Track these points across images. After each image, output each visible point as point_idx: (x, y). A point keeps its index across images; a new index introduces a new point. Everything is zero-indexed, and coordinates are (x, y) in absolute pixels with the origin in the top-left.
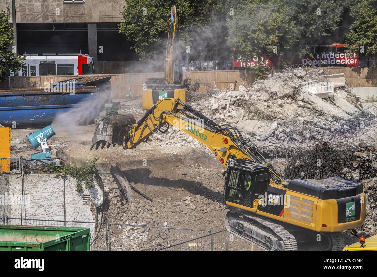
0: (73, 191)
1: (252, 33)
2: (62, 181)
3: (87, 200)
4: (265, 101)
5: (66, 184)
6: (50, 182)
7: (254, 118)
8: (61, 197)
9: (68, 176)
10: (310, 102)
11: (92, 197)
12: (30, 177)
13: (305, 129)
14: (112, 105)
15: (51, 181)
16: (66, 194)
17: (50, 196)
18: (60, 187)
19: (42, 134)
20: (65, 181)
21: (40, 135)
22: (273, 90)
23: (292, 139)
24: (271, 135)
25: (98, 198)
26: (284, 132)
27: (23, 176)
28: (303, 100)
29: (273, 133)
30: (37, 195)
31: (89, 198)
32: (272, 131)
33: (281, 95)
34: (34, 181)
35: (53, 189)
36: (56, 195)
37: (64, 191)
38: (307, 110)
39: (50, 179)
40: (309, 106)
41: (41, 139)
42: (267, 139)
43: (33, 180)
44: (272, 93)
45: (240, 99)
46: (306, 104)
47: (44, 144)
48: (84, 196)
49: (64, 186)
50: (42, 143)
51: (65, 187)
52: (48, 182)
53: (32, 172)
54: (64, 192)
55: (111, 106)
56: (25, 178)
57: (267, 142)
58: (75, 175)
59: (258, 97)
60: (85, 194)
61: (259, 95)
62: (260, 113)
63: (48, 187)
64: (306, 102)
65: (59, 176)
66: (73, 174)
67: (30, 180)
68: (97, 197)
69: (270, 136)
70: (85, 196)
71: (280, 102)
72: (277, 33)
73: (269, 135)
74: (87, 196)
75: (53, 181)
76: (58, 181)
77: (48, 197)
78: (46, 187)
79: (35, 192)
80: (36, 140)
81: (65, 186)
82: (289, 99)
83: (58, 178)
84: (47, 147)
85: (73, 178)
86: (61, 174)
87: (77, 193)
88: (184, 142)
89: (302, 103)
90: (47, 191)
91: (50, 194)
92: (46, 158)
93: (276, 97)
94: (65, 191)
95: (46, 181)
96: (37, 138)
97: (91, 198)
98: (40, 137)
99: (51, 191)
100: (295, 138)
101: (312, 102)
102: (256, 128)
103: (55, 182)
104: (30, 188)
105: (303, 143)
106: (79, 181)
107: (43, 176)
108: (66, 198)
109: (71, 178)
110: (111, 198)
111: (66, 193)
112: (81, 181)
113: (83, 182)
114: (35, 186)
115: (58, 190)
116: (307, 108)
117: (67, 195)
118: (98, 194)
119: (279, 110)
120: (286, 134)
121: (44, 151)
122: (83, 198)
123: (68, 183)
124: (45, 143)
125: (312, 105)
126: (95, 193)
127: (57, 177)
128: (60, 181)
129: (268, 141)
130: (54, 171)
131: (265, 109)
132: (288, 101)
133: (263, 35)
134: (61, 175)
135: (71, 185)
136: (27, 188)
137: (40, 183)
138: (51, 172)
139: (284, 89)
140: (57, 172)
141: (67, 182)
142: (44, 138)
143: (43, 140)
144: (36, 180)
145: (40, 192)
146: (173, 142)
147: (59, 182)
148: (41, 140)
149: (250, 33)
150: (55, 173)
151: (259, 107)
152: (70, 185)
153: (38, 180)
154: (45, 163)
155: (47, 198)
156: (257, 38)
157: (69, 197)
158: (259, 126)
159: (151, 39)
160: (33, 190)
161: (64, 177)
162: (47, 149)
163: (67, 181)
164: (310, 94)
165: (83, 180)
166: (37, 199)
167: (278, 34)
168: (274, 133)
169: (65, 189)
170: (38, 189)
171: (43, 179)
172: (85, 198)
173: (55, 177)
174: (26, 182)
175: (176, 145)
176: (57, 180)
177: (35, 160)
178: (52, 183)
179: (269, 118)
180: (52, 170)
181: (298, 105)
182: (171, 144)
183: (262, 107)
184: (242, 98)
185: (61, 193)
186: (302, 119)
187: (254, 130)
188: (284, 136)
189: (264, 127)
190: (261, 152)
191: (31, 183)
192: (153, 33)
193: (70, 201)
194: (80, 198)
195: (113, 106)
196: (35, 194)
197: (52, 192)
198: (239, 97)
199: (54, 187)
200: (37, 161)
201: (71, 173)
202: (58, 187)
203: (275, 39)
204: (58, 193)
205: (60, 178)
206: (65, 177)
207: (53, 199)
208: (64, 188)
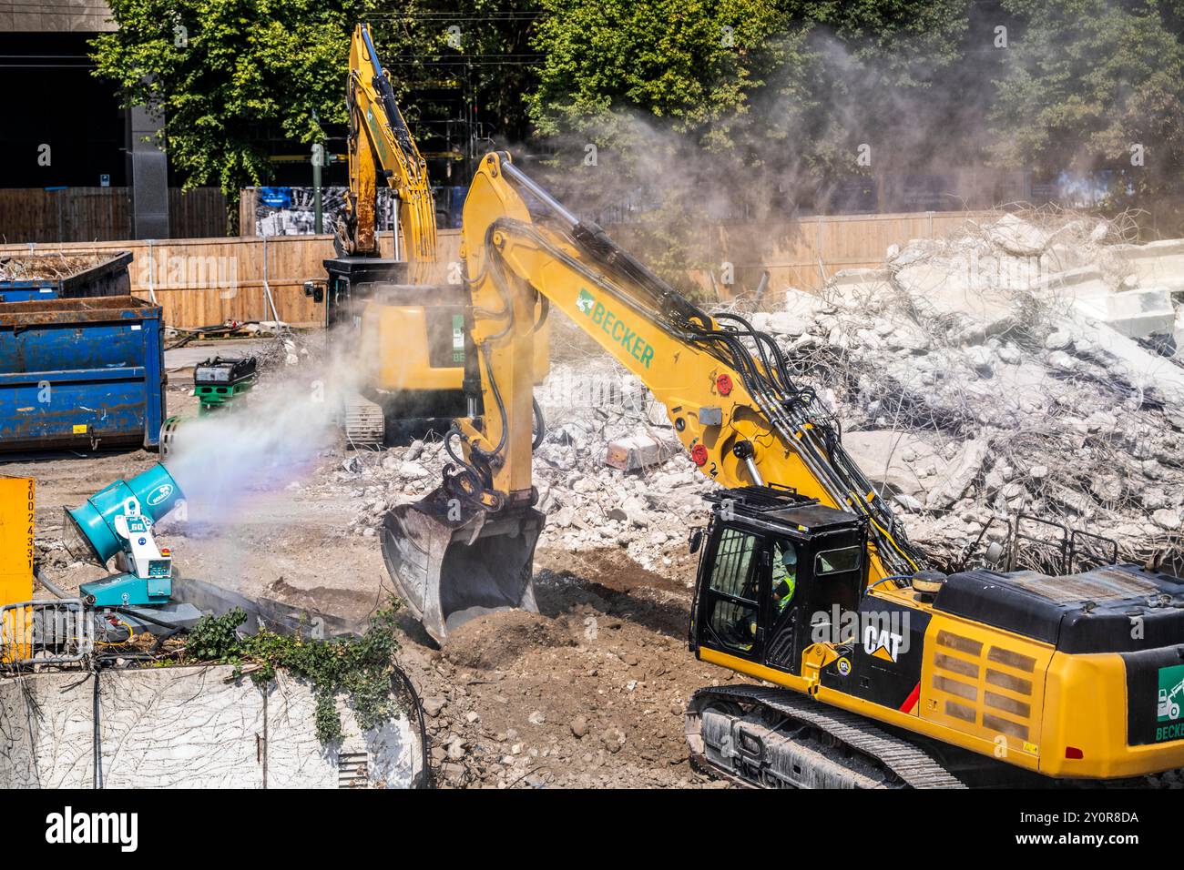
0: (298, 738)
1: (642, 77)
2: (255, 696)
3: (355, 775)
4: (917, 353)
5: (272, 710)
6: (205, 700)
7: (881, 421)
8: (249, 764)
9: (280, 674)
10: (1100, 356)
11: (375, 759)
12: (126, 683)
13: (1101, 466)
14: (227, 371)
15: (211, 698)
16: (269, 751)
17: (205, 761)
18: (248, 723)
19: (133, 499)
20: (265, 697)
21: (126, 503)
22: (942, 307)
23: (1054, 506)
24: (966, 489)
25: (399, 766)
26: (1018, 477)
27: (97, 677)
28: (1070, 349)
29: (974, 482)
30: (151, 755)
31: (365, 763)
32: (973, 475)
33: (979, 329)
34: (141, 700)
35: (218, 730)
36: (231, 755)
37: (262, 736)
38: (1091, 388)
39: (205, 688)
40: (1094, 370)
41: (129, 522)
42: (949, 507)
43: (135, 693)
44: (937, 319)
45: (812, 346)
46: (1083, 363)
47: (142, 542)
48: (345, 755)
49: (262, 717)
50: (134, 540)
51: (265, 720)
52: (197, 701)
53: (121, 661)
54: (262, 742)
55: (225, 378)
56: (101, 686)
57: (956, 519)
58: (311, 670)
59: (884, 336)
60: (347, 747)
61: (885, 330)
62: (906, 403)
63: (201, 722)
64: (1085, 356)
65: (242, 675)
66: (301, 667)
67: (123, 695)
68: (397, 758)
69: (963, 496)
70: (350, 755)
71: (980, 354)
72: (745, 78)
73: (960, 491)
74: (356, 755)
75: (216, 696)
76: (237, 696)
77: (196, 765)
78: (188, 724)
79: (144, 745)
80: (109, 525)
81: (265, 715)
82: (1009, 344)
83: (239, 685)
84: (157, 556)
85: (300, 681)
86: (253, 666)
87: (317, 744)
88: (613, 523)
89: (1065, 361)
90: (194, 741)
91: (203, 751)
92: (152, 598)
93: (957, 337)
94: (265, 739)
95: (189, 698)
96: (113, 515)
97: (373, 765)
98: (127, 511)
99: (210, 739)
100: (1069, 502)
101: (1107, 354)
102: (896, 461)
103: (227, 702)
104: (123, 727)
105: (1102, 522)
106: (324, 694)
107: (177, 679)
108: (269, 765)
109: (293, 684)
110: (438, 763)
111: (269, 745)
112: (334, 693)
113: (341, 697)
114: (144, 721)
115: (238, 733)
116: (1091, 379)
117: (276, 755)
118: (400, 748)
119: (980, 387)
120: (1027, 486)
121: (143, 572)
122: (340, 764)
123: (280, 703)
124: (148, 536)
125: (1104, 366)
126: (389, 744)
127: (236, 679)
128: (245, 694)
129: (958, 515)
130: (218, 657)
131: (926, 384)
132: (1006, 353)
133: (688, 87)
134: (252, 673)
135: (290, 714)
136: (112, 729)
137: (163, 703)
138: (205, 658)
139: (987, 305)
140: (234, 658)
141: (276, 699)
142: (142, 517)
143: (140, 527)
144: (150, 692)
145: (165, 743)
146: (566, 523)
147: (245, 701)
148: (130, 528)
149: (633, 79)
150: (226, 662)
151: (899, 377)
152: (286, 711)
153: (158, 695)
154: (152, 620)
155: (193, 767)
156: (663, 99)
157: (282, 762)
158: (908, 453)
159: (239, 102)
160: (136, 736)
161: (264, 680)
162: (154, 564)
163: (275, 694)
164: (1091, 322)
165: (342, 687)
166: (151, 773)
167: (747, 83)
168: (978, 482)
169: (265, 731)
170: (158, 733)
171: (178, 689)
172: (347, 763)
173: (227, 681)
174: (106, 702)
175: (582, 534)
176: (234, 692)
177: (107, 611)
178: (215, 705)
179: (948, 424)
180: (211, 653)
181: (1048, 370)
182: (558, 531)
183: (910, 376)
184: (819, 341)
185: (251, 748)
186: (1081, 425)
187: (892, 472)
188: (1020, 495)
189: (930, 460)
190: (938, 559)
191: (129, 708)
192: (246, 76)
193: (286, 778)
194: (330, 766)
195: (231, 375)
196: (142, 752)
197: (215, 741)
198: (805, 338)
199: (220, 721)
200: (118, 615)
201: (292, 661)
202: (239, 723)
203: (737, 102)
204: (237, 746)
205: (248, 683)
206: (268, 678)
207: (217, 772)
208: (261, 723)
